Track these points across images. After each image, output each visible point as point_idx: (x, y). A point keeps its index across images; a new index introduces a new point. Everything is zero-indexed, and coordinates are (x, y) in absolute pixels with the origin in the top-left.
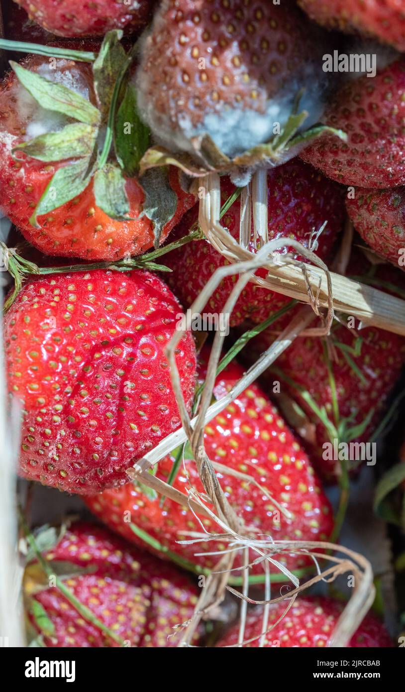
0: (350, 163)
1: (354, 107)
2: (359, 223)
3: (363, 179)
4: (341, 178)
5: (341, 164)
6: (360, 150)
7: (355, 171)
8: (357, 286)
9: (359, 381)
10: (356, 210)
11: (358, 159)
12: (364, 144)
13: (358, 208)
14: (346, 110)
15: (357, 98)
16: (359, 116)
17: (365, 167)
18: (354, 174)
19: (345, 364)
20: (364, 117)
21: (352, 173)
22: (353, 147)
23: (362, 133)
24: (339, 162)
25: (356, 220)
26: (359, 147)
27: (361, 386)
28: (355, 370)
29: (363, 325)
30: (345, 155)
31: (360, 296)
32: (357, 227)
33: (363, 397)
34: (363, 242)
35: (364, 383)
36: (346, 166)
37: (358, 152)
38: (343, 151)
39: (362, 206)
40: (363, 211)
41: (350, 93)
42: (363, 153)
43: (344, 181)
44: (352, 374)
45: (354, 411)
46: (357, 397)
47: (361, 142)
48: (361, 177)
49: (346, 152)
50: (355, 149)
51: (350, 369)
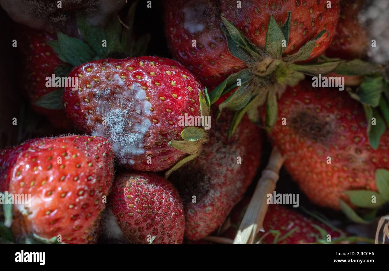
0: (170, 236)
1: (138, 233)
2: (206, 232)
3: (179, 229)
4: (179, 241)
5: (170, 241)
6: (162, 230)
7: (175, 233)
8: (239, 232)
9: (295, 232)
10: (198, 234)
11: (167, 232)
12: (158, 228)
13: (197, 233)
14: (139, 238)
15: (133, 231)
16: (143, 231)
17: (171, 228)
18: (176, 234)
19: (286, 240)
20: (143, 228)
21: (176, 235)
22: (160, 234)
23: (152, 229)
24: (169, 242)
25: (204, 234)
26: (160, 231)
27: (298, 231)
28: (290, 234)
29: (261, 229)
30: (165, 238)
31: (245, 231)
32: (208, 233)
33: (305, 230)
34: (216, 230)
35: (297, 229)
36: (172, 238)
37: (163, 232)
38: (163, 240)
39: (196, 231)
40: (199, 230)
41: (130, 235)
42: (164, 229)
43: (181, 240)
44: (291, 236)
45: (312, 235)
46: (305, 233)
47: (157, 230)
48: (178, 230)
49: (163, 238)
50: (161, 233)
51: (289, 237)
